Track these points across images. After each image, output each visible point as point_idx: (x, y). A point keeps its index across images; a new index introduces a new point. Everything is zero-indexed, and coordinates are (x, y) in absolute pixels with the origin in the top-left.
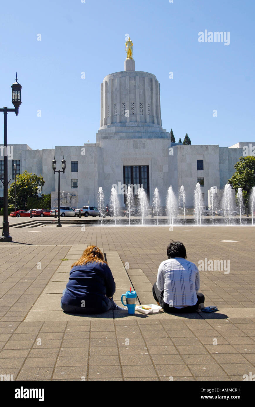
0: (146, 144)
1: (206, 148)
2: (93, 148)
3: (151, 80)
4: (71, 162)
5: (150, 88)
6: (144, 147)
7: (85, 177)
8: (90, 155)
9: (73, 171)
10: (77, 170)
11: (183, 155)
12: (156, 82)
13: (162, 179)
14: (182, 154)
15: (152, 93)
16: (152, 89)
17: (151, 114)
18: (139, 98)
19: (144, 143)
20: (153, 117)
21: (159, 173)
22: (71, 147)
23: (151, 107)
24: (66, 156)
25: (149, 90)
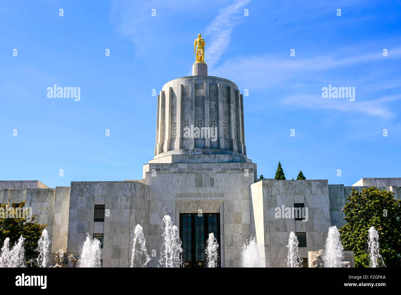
0: (215, 179)
1: (308, 185)
2: (130, 184)
3: (228, 89)
4: (94, 206)
5: (226, 100)
6: (212, 185)
7: (115, 230)
8: (125, 195)
9: (96, 220)
10: (102, 220)
11: (272, 196)
12: (237, 92)
13: (241, 234)
14: (269, 194)
15: (229, 107)
16: (229, 102)
17: (228, 137)
18: (210, 113)
19: (212, 177)
20: (231, 141)
21: (235, 225)
22: (96, 182)
23: (228, 127)
24: (87, 197)
25: (225, 101)
